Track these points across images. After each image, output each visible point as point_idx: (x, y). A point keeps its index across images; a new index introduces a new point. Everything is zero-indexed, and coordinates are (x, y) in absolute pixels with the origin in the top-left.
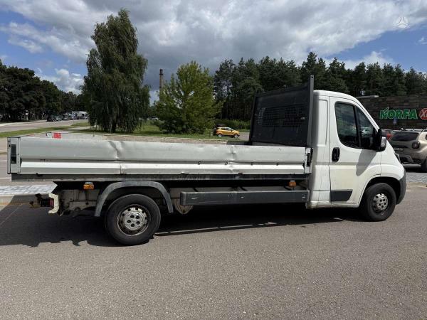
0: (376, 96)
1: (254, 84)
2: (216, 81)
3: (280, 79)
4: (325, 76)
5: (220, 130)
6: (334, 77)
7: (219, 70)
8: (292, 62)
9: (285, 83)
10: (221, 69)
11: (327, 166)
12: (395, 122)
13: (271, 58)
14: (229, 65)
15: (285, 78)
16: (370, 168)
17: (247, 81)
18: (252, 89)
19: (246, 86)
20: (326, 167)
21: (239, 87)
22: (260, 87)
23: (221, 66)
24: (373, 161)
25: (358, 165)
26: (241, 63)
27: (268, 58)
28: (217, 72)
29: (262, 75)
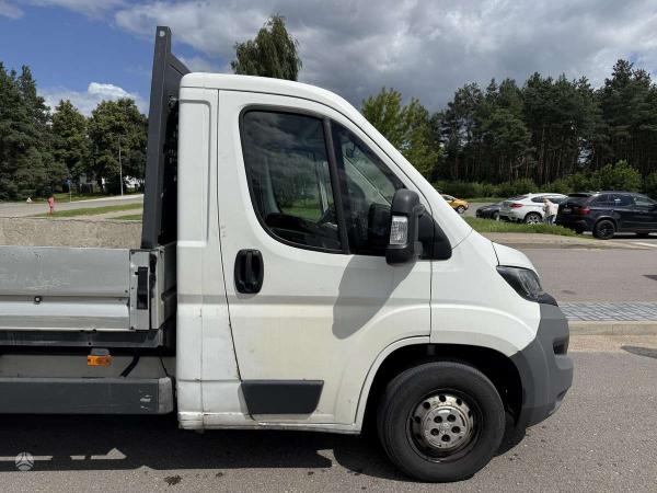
1: (509, 121)
2: (449, 120)
3: (560, 111)
7: (453, 101)
8: (583, 81)
9: (568, 118)
10: (457, 98)
11: (221, 309)
13: (544, 77)
14: (471, 92)
15: (569, 107)
16: (385, 313)
17: (496, 116)
18: (505, 128)
19: (496, 125)
20: (215, 311)
21: (483, 127)
22: (521, 125)
23: (457, 95)
24: (397, 293)
25: (341, 302)
26: (491, 88)
27: (537, 75)
28: (450, 104)
29: (528, 106)
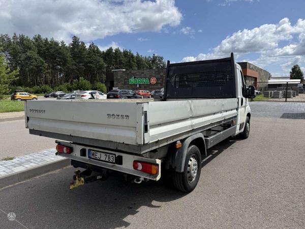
0: (124, 70)
3: (56, 55)
4: (89, 54)
5: (18, 95)
6: (95, 55)
12: (138, 86)
15: (60, 53)
22: (41, 59)
27: (39, 36)
